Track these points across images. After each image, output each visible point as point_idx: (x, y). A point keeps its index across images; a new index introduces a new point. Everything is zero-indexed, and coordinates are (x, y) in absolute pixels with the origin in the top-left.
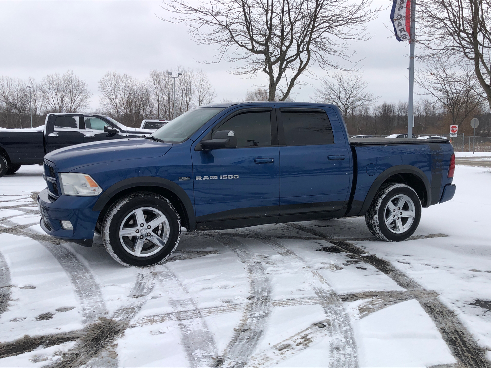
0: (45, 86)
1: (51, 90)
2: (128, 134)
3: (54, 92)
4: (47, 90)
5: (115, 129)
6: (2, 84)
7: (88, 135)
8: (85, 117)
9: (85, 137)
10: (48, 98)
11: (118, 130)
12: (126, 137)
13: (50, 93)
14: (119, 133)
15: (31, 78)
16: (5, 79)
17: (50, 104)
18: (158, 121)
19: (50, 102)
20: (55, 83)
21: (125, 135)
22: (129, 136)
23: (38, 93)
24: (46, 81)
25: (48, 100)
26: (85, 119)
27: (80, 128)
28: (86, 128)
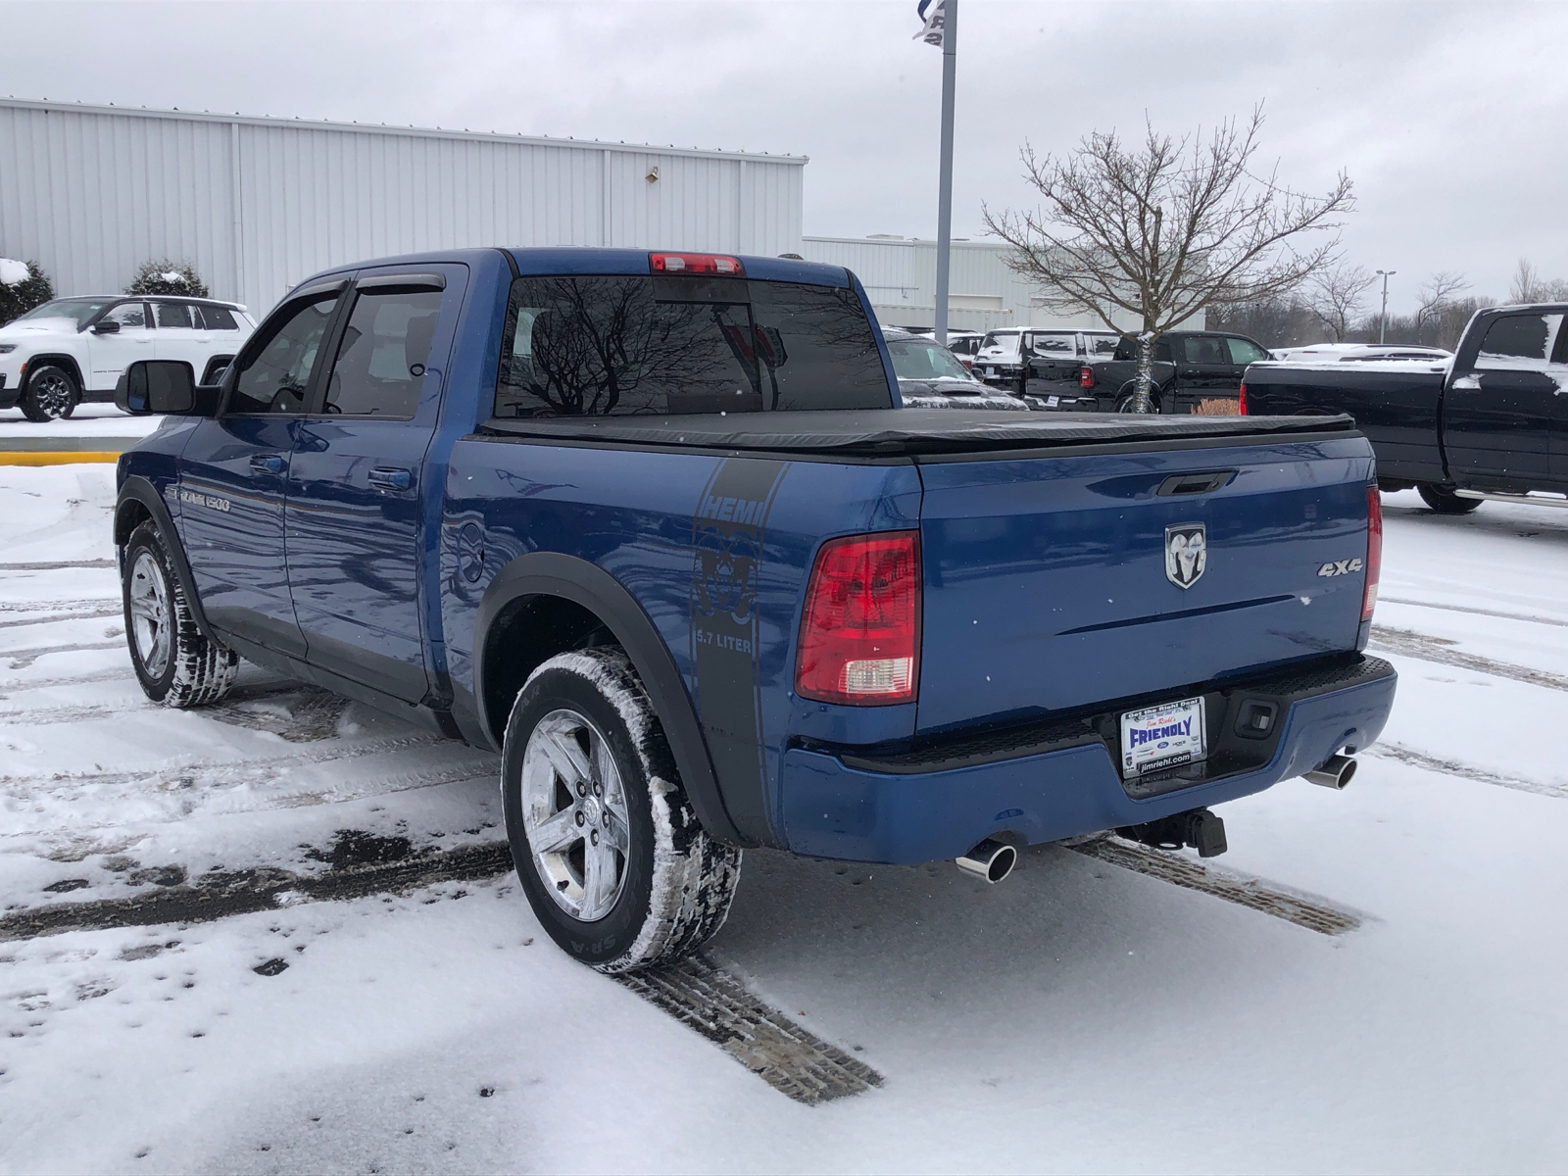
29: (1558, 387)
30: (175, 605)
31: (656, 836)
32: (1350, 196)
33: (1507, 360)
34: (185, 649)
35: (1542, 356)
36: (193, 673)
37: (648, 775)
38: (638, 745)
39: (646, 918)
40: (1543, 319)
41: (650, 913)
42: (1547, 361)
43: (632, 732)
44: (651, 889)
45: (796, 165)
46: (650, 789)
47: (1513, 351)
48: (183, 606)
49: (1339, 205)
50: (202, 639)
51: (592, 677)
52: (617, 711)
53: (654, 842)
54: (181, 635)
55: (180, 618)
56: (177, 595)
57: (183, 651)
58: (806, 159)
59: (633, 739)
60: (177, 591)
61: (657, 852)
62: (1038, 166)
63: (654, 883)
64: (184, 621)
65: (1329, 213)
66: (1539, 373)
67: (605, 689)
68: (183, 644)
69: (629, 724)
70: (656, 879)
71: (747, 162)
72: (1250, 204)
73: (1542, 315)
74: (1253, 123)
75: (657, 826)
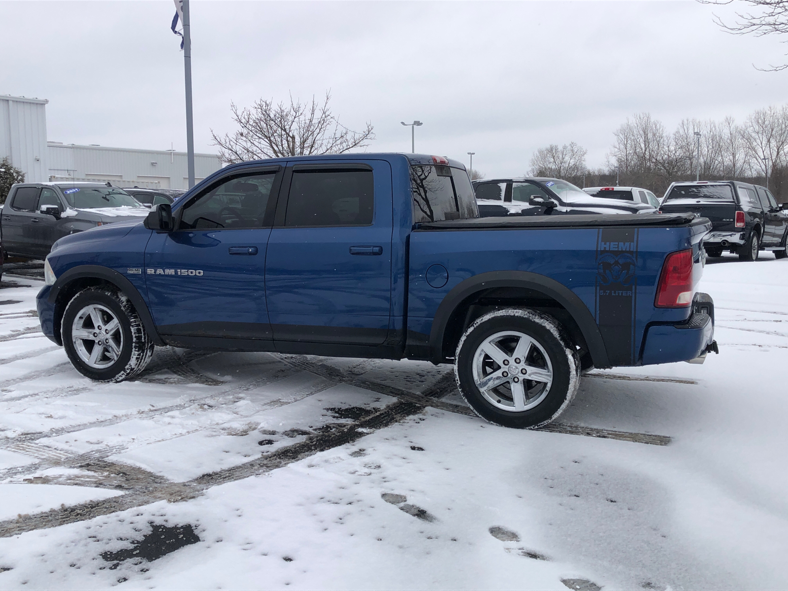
0: (750, 130)
1: (760, 135)
2: (569, 209)
3: (765, 138)
4: (753, 135)
5: (553, 200)
6: (686, 131)
7: (512, 211)
8: (514, 184)
9: (508, 214)
10: (754, 149)
11: (556, 202)
12: (567, 213)
13: (758, 141)
14: (557, 207)
15: (729, 118)
16: (691, 122)
17: (758, 158)
18: (695, 183)
19: (757, 156)
20: (767, 123)
21: (564, 209)
22: (571, 211)
23: (740, 141)
24: (753, 121)
25: (754, 152)
26: (513, 187)
27: (505, 201)
28: (512, 200)
29: (509, 211)
30: (131, 328)
31: (570, 370)
32: (372, 133)
33: (486, 201)
34: (137, 350)
35: (500, 199)
36: (138, 361)
37: (565, 348)
38: (558, 338)
39: (564, 402)
40: (498, 185)
41: (566, 399)
42: (503, 201)
43: (554, 334)
44: (568, 390)
45: (42, 104)
46: (566, 353)
47: (488, 198)
48: (136, 328)
49: (368, 137)
50: (144, 344)
51: (526, 316)
52: (545, 327)
53: (570, 372)
54: (134, 342)
55: (134, 334)
56: (132, 322)
57: (135, 351)
58: (47, 101)
59: (555, 336)
60: (132, 320)
61: (571, 376)
62: (239, 113)
63: (569, 388)
64: (137, 335)
65: (365, 140)
66: (500, 206)
67: (535, 320)
68: (135, 347)
69: (552, 331)
70: (570, 386)
71: (13, 101)
72: (338, 136)
73: (498, 183)
74: (326, 99)
75: (571, 366)
